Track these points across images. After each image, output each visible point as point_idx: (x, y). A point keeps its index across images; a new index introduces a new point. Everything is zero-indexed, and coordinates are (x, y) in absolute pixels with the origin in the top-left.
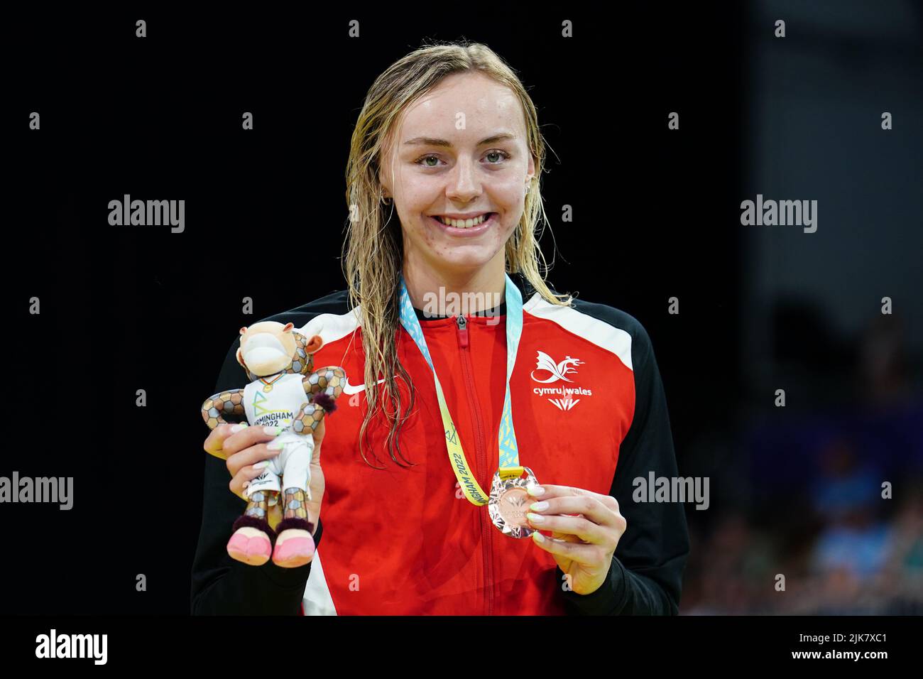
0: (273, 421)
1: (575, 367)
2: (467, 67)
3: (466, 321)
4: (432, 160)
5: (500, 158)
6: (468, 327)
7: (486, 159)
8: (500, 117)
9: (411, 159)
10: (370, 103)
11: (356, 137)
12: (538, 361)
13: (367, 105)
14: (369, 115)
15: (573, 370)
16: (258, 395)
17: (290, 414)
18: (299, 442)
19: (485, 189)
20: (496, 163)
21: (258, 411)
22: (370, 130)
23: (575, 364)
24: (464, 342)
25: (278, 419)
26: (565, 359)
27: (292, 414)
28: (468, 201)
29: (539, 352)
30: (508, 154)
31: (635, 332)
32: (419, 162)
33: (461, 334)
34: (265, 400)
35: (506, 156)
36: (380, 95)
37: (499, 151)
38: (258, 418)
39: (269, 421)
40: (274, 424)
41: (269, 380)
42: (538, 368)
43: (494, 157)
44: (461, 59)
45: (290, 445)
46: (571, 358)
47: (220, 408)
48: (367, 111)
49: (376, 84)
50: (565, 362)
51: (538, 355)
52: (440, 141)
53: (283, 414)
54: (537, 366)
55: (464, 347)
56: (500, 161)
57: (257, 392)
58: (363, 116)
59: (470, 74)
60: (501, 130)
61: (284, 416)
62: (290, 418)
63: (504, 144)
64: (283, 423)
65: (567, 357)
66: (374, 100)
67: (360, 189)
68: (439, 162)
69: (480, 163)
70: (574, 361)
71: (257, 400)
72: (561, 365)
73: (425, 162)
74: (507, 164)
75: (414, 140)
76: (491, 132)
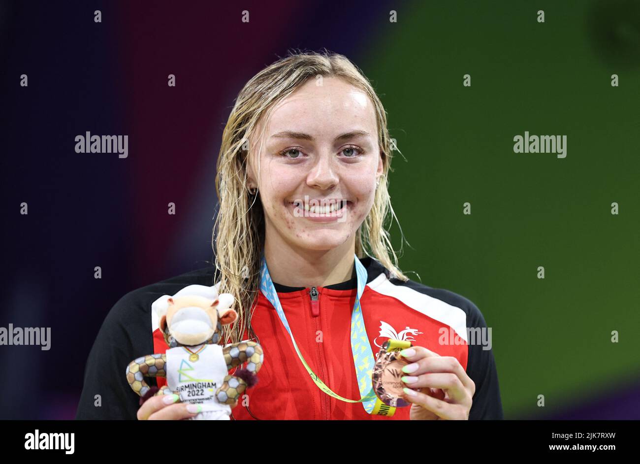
0: (200, 389)
1: (413, 336)
2: (328, 71)
3: (318, 293)
4: (294, 153)
5: (355, 152)
6: (320, 299)
7: (342, 153)
8: (356, 116)
9: (275, 151)
10: (240, 103)
11: (227, 132)
12: (381, 330)
13: (238, 104)
14: (240, 112)
15: (412, 339)
16: (184, 364)
17: (214, 384)
18: (221, 411)
19: (341, 179)
20: (351, 157)
21: (183, 378)
22: (240, 125)
23: (414, 334)
24: (316, 311)
25: (204, 389)
26: (405, 329)
27: (215, 384)
28: (326, 188)
29: (382, 322)
30: (362, 150)
31: (469, 310)
32: (283, 154)
33: (313, 304)
34: (191, 368)
35: (361, 152)
36: (250, 95)
37: (354, 147)
38: (183, 384)
39: (195, 389)
40: (200, 392)
41: (194, 350)
42: (380, 336)
43: (349, 151)
44: (323, 65)
45: (214, 413)
46: (410, 328)
47: (144, 372)
48: (238, 109)
49: (248, 85)
50: (405, 332)
51: (381, 325)
52: (304, 135)
53: (209, 384)
54: (380, 334)
55: (316, 316)
56: (354, 156)
57: (183, 361)
58: (234, 113)
59: (330, 78)
60: (356, 128)
61: (209, 386)
62: (214, 387)
63: (360, 141)
64: (208, 392)
65: (407, 328)
66: (244, 100)
67: (229, 180)
68: (300, 154)
69: (337, 156)
70: (413, 331)
71: (183, 368)
72: (401, 334)
73: (288, 155)
74: (361, 158)
75: (280, 133)
76: (348, 129)
